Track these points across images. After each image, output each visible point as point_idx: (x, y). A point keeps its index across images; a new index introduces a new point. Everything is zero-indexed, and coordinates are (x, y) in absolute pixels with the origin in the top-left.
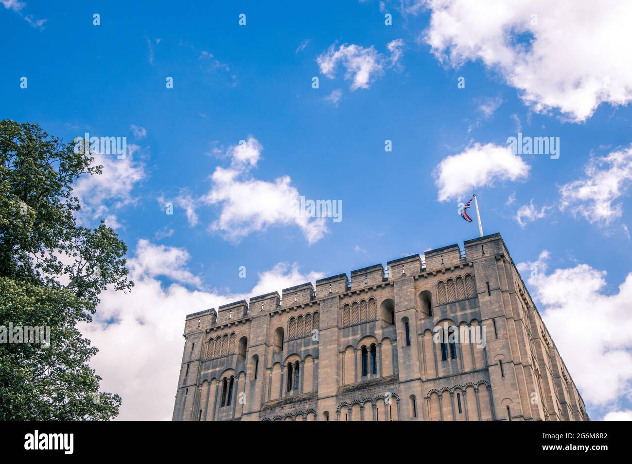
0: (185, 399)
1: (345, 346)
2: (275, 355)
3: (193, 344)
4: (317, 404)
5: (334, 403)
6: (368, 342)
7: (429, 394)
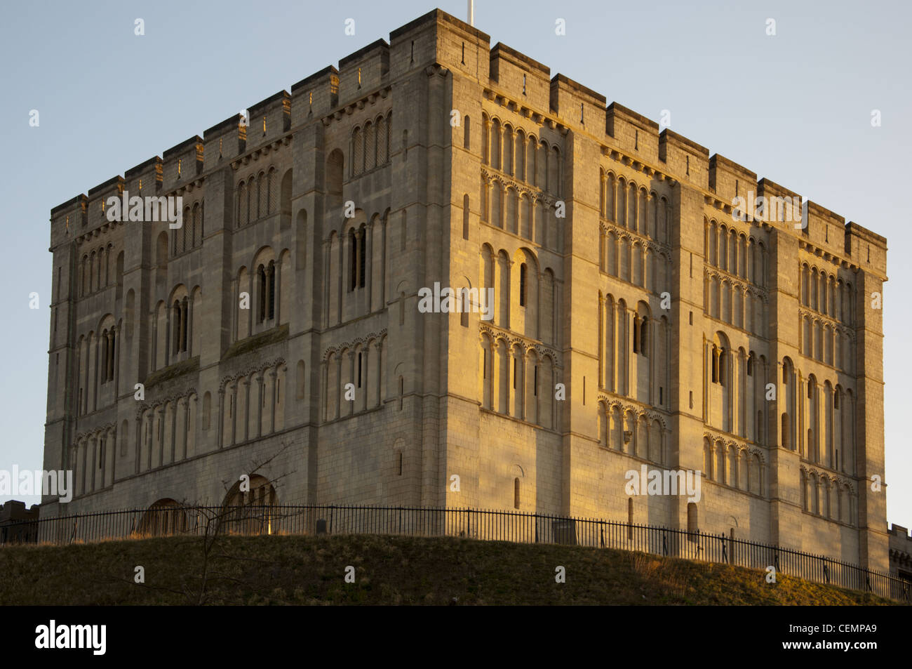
0: (57, 370)
1: (239, 267)
2: (159, 287)
3: (60, 268)
4: (197, 379)
5: (217, 376)
6: (265, 259)
7: (326, 356)
